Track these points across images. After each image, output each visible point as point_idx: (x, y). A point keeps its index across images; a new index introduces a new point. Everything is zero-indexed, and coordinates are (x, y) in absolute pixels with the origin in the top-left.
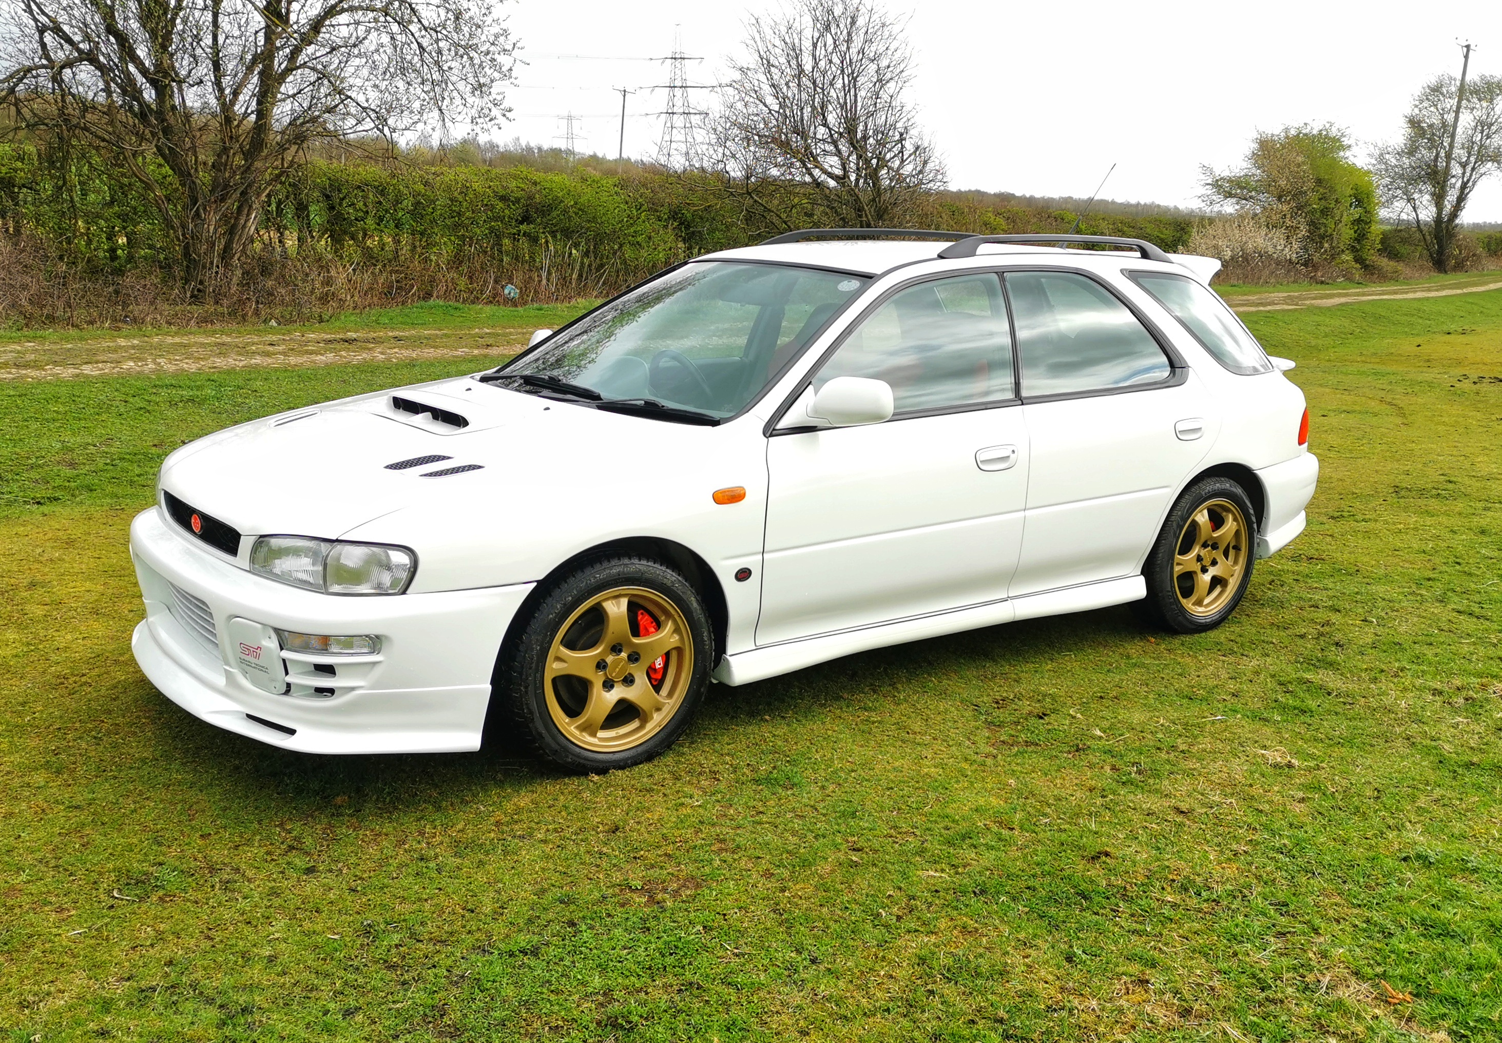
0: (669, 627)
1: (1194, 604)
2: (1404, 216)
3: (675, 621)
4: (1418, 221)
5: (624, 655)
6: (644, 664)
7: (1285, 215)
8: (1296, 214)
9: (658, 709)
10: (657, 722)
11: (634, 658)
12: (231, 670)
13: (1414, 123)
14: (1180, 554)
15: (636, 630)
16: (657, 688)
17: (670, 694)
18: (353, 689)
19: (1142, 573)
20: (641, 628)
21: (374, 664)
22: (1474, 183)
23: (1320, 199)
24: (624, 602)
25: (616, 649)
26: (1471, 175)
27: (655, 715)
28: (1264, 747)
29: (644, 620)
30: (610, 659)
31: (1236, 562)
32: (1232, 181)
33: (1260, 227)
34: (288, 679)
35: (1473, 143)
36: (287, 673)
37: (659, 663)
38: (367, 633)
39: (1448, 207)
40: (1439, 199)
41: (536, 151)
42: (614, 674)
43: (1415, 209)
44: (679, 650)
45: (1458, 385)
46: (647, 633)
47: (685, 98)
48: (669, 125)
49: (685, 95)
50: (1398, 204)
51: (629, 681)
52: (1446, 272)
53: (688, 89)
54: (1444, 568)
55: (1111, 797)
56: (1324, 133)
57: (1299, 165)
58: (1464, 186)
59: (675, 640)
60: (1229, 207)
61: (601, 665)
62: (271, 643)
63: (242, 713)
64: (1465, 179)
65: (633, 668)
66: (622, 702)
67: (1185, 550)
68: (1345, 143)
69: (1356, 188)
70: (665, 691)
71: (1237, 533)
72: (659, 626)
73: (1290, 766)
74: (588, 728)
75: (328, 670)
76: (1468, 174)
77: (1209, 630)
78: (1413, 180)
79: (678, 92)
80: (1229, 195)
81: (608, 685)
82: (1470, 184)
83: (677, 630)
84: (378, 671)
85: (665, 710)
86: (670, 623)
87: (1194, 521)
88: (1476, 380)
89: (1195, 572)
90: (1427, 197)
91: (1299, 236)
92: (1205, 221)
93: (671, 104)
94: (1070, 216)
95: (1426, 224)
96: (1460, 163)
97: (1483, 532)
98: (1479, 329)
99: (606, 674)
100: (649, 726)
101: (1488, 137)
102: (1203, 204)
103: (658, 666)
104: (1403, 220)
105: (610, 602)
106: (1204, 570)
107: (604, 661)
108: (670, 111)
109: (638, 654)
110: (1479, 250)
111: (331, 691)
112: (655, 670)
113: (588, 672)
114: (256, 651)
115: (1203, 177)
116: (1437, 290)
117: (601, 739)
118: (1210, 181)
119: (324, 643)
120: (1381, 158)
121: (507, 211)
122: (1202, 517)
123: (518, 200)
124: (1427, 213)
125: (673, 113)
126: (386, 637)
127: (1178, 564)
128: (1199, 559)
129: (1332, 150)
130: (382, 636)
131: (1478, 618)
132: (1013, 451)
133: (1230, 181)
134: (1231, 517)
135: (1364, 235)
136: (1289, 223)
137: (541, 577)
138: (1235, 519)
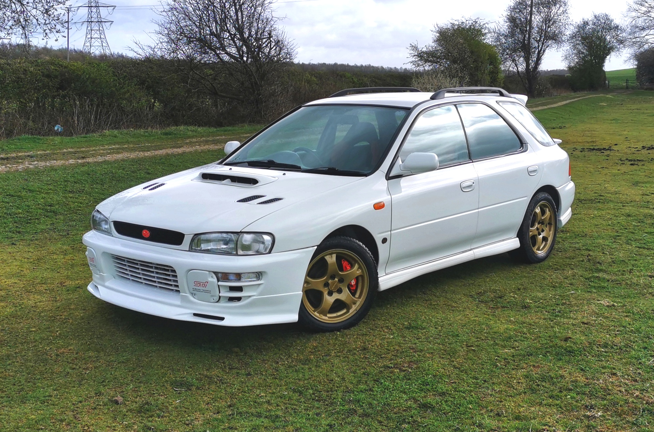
0: (356, 266)
1: (537, 250)
2: (511, 69)
3: (359, 264)
4: (518, 71)
5: (336, 279)
6: (346, 283)
7: (457, 71)
8: (463, 70)
9: (355, 303)
10: (354, 309)
11: (341, 281)
12: (186, 295)
13: (512, 20)
14: (531, 227)
15: (341, 268)
16: (354, 294)
17: (360, 297)
18: (250, 297)
19: (518, 236)
20: (344, 267)
21: (259, 285)
22: (544, 51)
23: (473, 62)
24: (334, 256)
25: (333, 277)
26: (542, 46)
27: (353, 306)
28: (599, 300)
29: (345, 263)
30: (330, 281)
31: (550, 230)
32: (428, 54)
33: (446, 78)
34: (220, 295)
35: (542, 30)
36: (220, 292)
37: (353, 282)
38: (256, 271)
39: (532, 64)
40: (527, 60)
41: (8, 46)
42: (333, 288)
43: (516, 65)
44: (362, 276)
45: (574, 153)
46: (346, 270)
47: (99, 13)
48: (89, 28)
49: (98, 11)
50: (509, 63)
51: (340, 291)
52: (534, 98)
53: (100, 8)
54: (621, 231)
55: (555, 321)
56: (472, 27)
57: (462, 44)
58: (539, 52)
59: (359, 272)
60: (428, 67)
61: (326, 285)
62: (213, 279)
63: (192, 313)
64: (540, 49)
65: (341, 285)
66: (337, 301)
67: (532, 226)
68: (483, 32)
69: (490, 55)
70: (357, 295)
71: (550, 216)
72: (352, 266)
73: (613, 305)
74: (324, 313)
75: (240, 289)
76: (541, 46)
77: (543, 261)
78: (515, 50)
79: (94, 10)
80: (426, 61)
81: (330, 294)
82: (542, 52)
83: (360, 267)
84: (261, 287)
85: (358, 303)
86: (356, 264)
87: (535, 212)
88: (582, 150)
89: (536, 235)
90: (522, 59)
91: (466, 81)
92: (417, 75)
93: (90, 16)
94: (348, 75)
95: (522, 72)
96: (536, 41)
97: (629, 216)
98: (567, 126)
99: (329, 288)
100: (351, 311)
101: (549, 27)
102: (414, 66)
103: (353, 284)
104: (511, 71)
105: (328, 256)
106: (540, 234)
107: (328, 283)
108: (90, 21)
109: (342, 279)
110: (549, 85)
111: (239, 299)
112: (352, 286)
113: (321, 288)
114: (205, 284)
115: (412, 52)
116: (535, 107)
117: (329, 318)
118: (416, 54)
119: (238, 276)
120: (498, 39)
121: (50, 83)
122: (538, 210)
123: (56, 77)
124: (522, 68)
125: (91, 22)
126: (265, 272)
127: (531, 232)
128: (537, 229)
129: (476, 36)
130: (263, 272)
131: (648, 249)
132: (473, 183)
133: (426, 53)
134: (547, 209)
135: (495, 79)
136: (460, 75)
137: (319, 244)
138: (549, 211)
